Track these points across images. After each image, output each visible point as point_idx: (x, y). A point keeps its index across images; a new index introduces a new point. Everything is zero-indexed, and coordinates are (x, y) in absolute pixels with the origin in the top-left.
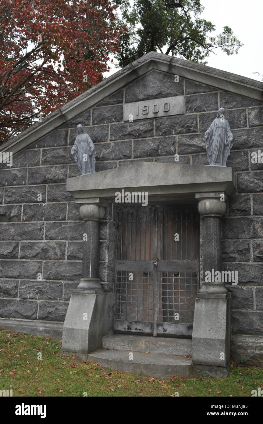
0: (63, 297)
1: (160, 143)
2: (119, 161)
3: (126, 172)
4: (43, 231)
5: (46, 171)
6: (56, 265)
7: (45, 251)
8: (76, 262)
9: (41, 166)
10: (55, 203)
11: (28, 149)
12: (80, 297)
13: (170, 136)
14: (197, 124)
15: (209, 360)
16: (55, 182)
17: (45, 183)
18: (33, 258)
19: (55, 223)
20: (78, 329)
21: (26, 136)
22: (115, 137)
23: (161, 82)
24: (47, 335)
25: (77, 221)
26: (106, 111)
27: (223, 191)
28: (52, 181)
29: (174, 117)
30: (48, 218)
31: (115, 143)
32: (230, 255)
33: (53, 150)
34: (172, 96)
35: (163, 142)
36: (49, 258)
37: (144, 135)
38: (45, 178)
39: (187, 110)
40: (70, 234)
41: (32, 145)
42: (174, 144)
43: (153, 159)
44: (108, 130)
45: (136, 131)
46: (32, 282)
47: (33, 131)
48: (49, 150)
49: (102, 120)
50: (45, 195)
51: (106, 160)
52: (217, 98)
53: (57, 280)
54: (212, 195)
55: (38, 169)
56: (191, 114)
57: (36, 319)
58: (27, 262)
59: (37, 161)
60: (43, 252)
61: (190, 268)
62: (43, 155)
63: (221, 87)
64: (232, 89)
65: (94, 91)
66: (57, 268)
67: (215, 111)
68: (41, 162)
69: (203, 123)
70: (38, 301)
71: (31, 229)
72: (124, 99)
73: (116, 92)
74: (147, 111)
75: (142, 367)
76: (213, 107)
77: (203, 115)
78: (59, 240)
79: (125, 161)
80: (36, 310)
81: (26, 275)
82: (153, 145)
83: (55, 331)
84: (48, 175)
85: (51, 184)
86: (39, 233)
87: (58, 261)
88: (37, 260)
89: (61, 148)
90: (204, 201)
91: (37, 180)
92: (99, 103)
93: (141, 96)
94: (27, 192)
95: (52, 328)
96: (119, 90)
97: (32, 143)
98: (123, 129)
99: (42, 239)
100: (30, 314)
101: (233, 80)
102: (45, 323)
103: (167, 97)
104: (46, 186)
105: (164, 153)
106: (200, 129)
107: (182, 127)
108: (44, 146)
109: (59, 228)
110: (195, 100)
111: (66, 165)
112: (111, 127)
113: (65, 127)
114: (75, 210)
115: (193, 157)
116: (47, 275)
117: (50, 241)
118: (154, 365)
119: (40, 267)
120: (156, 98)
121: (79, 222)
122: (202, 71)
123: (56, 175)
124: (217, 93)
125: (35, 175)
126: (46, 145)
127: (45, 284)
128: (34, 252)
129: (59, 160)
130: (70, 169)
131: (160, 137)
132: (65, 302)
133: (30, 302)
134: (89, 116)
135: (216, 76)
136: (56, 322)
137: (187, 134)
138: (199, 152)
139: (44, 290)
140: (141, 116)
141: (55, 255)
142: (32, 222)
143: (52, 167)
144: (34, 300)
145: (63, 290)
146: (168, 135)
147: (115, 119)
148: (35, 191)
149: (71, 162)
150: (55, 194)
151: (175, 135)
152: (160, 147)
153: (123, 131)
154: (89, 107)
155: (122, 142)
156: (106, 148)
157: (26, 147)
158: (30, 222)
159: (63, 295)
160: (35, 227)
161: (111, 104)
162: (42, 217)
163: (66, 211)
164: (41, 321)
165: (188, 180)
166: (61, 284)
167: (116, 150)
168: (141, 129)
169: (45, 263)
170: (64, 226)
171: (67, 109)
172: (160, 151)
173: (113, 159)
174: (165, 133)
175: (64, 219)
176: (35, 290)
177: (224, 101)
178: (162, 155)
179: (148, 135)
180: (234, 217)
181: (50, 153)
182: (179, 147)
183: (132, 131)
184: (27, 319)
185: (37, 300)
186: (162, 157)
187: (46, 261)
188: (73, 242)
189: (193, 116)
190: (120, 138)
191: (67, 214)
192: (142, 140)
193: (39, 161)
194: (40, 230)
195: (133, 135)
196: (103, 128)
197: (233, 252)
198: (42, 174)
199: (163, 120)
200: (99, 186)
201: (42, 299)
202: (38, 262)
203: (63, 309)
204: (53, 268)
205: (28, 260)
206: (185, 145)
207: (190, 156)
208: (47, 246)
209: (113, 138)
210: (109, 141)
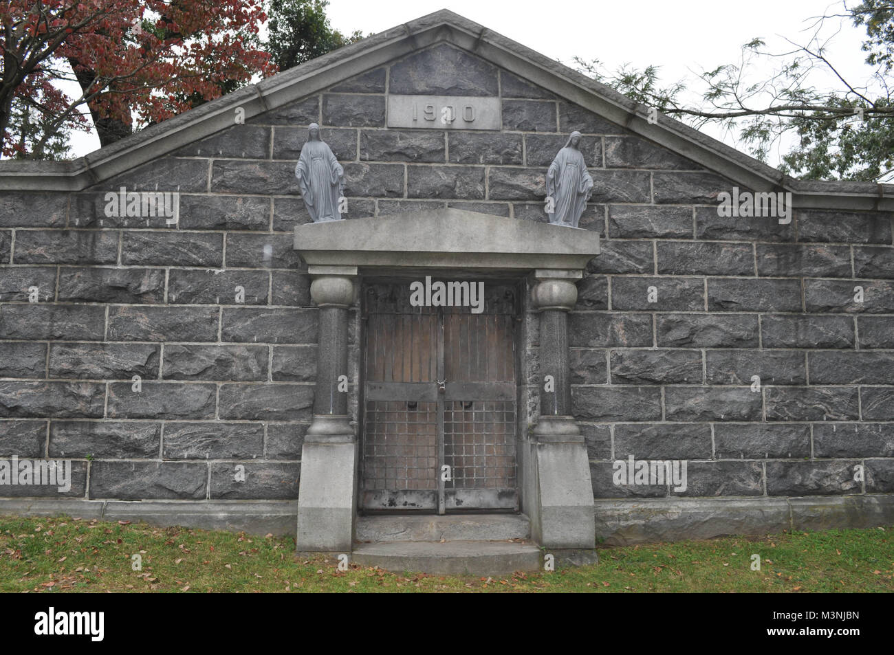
0: (265, 453)
1: (457, 175)
2: (378, 199)
3: (418, 224)
4: (217, 325)
5: (223, 204)
6: (248, 390)
7: (223, 363)
8: (293, 386)
9: (210, 194)
10: (242, 269)
11: (178, 155)
12: (321, 449)
13: (476, 166)
14: (522, 152)
15: (570, 539)
16: (246, 228)
17: (222, 229)
18: (195, 377)
19: (243, 308)
20: (331, 509)
21: (179, 129)
22: (371, 154)
23: (458, 66)
24: (237, 527)
25: (294, 307)
26: (353, 103)
27: (580, 269)
28: (238, 226)
29: (482, 132)
30: (228, 299)
31: (370, 165)
32: (577, 372)
33: (238, 164)
34: (477, 96)
35: (463, 174)
36: (233, 377)
37: (428, 158)
38: (223, 218)
39: (504, 124)
40: (280, 332)
41: (186, 148)
42: (482, 181)
43: (443, 203)
44: (355, 140)
45: (413, 148)
46: (192, 425)
47: (196, 121)
48: (230, 164)
49: (344, 119)
50: (222, 253)
51: (353, 196)
52: (555, 112)
53: (251, 420)
54: (563, 274)
55: (205, 199)
56: (512, 132)
57: (204, 497)
58: (181, 386)
59: (200, 182)
60: (218, 364)
61: (502, 395)
62: (215, 173)
63: (562, 94)
64: (580, 101)
65: (332, 61)
66: (251, 397)
67: (552, 133)
68: (209, 186)
69: (532, 151)
70: (209, 463)
71: (190, 319)
72: (387, 86)
73: (372, 71)
74: (434, 116)
75: (466, 562)
76: (550, 126)
77: (534, 137)
78: (253, 342)
79: (390, 202)
80: (205, 480)
81: (179, 411)
82: (446, 179)
83: (253, 518)
84: (230, 214)
85: (234, 232)
86: (207, 327)
87: (252, 383)
88: (204, 382)
89: (256, 163)
90: (548, 284)
91: (204, 221)
92: (336, 86)
93: (421, 87)
94: (179, 244)
95: (245, 512)
96: (377, 68)
97: (188, 144)
98: (387, 142)
99: (215, 339)
100: (190, 488)
101: (585, 86)
102: (227, 504)
103: (467, 95)
104: (222, 235)
105: (465, 195)
106: (527, 160)
107: (497, 152)
108: (217, 155)
109: (254, 319)
110: (520, 109)
111: (266, 196)
112: (361, 134)
113: (262, 122)
114: (289, 286)
115: (515, 206)
116: (227, 412)
117: (233, 344)
118: (486, 557)
119: (211, 395)
120: (447, 94)
121: (296, 309)
122: (536, 62)
123: (249, 215)
124: (554, 103)
125: (198, 211)
126: (221, 152)
127: (226, 428)
128: (196, 366)
129: (254, 185)
130: (276, 205)
131: (457, 165)
132: (269, 461)
133: (189, 466)
134: (317, 107)
135: (559, 75)
136: (251, 501)
137: (504, 166)
138: (526, 200)
139: (222, 440)
140: (422, 123)
141: (247, 371)
142: (189, 305)
143: (237, 198)
144: (198, 461)
145: (265, 439)
146: (472, 163)
147: (371, 120)
148: (199, 243)
149: (277, 192)
150: (245, 253)
151: (483, 166)
152: (458, 184)
153: (387, 146)
154: (317, 89)
155: (386, 165)
156: (353, 173)
157: (173, 150)
158: (185, 305)
159: (265, 449)
160: (199, 315)
161: (360, 92)
162: (215, 296)
163: (268, 286)
164: (215, 501)
165: (529, 247)
166: (260, 427)
167: (372, 180)
168: (424, 146)
169: (224, 388)
170: (265, 315)
171: (273, 87)
172: (457, 190)
173: (367, 196)
174: (467, 158)
175: (265, 302)
176: (201, 442)
177: (566, 119)
178: (461, 198)
179: (435, 158)
180: (582, 312)
181: (232, 170)
182: (491, 187)
183: (408, 148)
184: (184, 498)
185: (205, 461)
186: (461, 201)
187: (226, 383)
188: (283, 347)
189: (516, 136)
190: (381, 157)
191: (270, 293)
192: (422, 167)
193: (206, 183)
194: (211, 321)
195: (408, 156)
196: (347, 135)
197: (581, 368)
198: (216, 210)
199: (464, 137)
200: (363, 244)
201: (217, 458)
202: (206, 385)
203: (267, 476)
204: (242, 397)
205: (182, 382)
206: (502, 184)
207: (510, 204)
208: (228, 354)
209: (367, 156)
210: (357, 161)
